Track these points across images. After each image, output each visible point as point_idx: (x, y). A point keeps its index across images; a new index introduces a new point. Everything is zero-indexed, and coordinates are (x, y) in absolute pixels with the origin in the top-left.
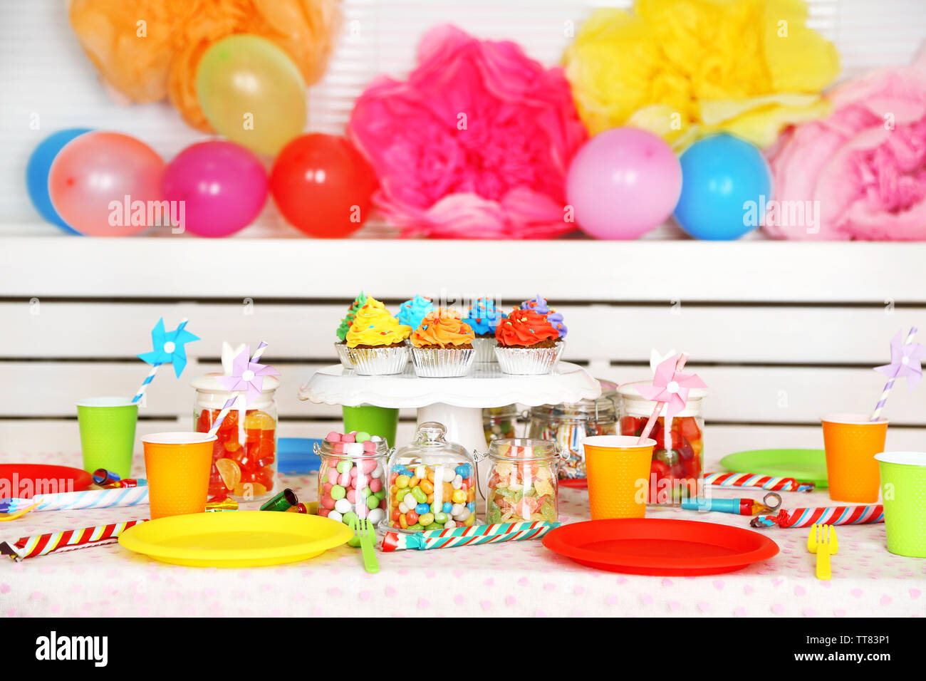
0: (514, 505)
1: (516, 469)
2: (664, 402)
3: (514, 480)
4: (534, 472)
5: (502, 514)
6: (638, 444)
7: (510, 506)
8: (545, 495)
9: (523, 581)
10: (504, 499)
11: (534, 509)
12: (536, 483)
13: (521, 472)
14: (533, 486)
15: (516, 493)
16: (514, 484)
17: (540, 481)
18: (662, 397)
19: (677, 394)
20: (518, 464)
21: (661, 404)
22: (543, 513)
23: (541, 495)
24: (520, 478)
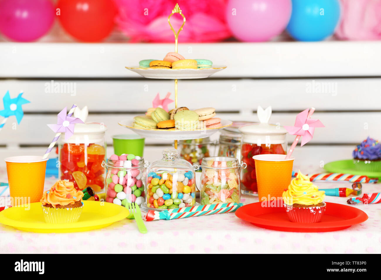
0: (216, 194)
1: (217, 174)
2: (300, 136)
3: (216, 180)
4: (227, 175)
5: (210, 199)
6: (285, 159)
7: (214, 194)
8: (234, 188)
9: (228, 236)
10: (211, 190)
11: (228, 196)
12: (229, 181)
13: (220, 175)
14: (227, 183)
15: (217, 187)
16: (216, 182)
17: (231, 180)
18: (299, 133)
19: (308, 131)
20: (218, 171)
21: (299, 137)
22: (233, 198)
23: (231, 188)
24: (219, 179)
